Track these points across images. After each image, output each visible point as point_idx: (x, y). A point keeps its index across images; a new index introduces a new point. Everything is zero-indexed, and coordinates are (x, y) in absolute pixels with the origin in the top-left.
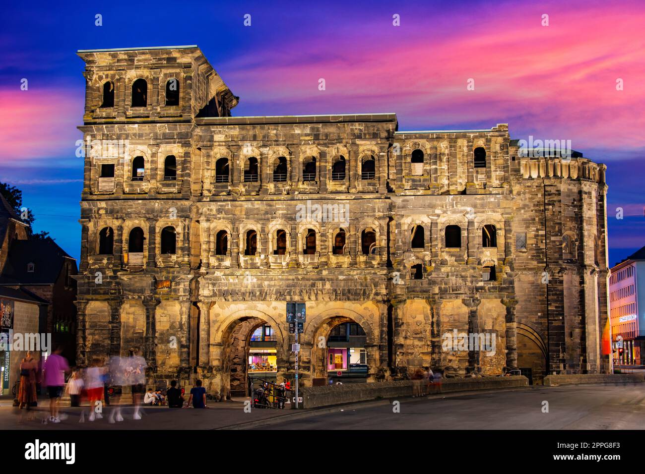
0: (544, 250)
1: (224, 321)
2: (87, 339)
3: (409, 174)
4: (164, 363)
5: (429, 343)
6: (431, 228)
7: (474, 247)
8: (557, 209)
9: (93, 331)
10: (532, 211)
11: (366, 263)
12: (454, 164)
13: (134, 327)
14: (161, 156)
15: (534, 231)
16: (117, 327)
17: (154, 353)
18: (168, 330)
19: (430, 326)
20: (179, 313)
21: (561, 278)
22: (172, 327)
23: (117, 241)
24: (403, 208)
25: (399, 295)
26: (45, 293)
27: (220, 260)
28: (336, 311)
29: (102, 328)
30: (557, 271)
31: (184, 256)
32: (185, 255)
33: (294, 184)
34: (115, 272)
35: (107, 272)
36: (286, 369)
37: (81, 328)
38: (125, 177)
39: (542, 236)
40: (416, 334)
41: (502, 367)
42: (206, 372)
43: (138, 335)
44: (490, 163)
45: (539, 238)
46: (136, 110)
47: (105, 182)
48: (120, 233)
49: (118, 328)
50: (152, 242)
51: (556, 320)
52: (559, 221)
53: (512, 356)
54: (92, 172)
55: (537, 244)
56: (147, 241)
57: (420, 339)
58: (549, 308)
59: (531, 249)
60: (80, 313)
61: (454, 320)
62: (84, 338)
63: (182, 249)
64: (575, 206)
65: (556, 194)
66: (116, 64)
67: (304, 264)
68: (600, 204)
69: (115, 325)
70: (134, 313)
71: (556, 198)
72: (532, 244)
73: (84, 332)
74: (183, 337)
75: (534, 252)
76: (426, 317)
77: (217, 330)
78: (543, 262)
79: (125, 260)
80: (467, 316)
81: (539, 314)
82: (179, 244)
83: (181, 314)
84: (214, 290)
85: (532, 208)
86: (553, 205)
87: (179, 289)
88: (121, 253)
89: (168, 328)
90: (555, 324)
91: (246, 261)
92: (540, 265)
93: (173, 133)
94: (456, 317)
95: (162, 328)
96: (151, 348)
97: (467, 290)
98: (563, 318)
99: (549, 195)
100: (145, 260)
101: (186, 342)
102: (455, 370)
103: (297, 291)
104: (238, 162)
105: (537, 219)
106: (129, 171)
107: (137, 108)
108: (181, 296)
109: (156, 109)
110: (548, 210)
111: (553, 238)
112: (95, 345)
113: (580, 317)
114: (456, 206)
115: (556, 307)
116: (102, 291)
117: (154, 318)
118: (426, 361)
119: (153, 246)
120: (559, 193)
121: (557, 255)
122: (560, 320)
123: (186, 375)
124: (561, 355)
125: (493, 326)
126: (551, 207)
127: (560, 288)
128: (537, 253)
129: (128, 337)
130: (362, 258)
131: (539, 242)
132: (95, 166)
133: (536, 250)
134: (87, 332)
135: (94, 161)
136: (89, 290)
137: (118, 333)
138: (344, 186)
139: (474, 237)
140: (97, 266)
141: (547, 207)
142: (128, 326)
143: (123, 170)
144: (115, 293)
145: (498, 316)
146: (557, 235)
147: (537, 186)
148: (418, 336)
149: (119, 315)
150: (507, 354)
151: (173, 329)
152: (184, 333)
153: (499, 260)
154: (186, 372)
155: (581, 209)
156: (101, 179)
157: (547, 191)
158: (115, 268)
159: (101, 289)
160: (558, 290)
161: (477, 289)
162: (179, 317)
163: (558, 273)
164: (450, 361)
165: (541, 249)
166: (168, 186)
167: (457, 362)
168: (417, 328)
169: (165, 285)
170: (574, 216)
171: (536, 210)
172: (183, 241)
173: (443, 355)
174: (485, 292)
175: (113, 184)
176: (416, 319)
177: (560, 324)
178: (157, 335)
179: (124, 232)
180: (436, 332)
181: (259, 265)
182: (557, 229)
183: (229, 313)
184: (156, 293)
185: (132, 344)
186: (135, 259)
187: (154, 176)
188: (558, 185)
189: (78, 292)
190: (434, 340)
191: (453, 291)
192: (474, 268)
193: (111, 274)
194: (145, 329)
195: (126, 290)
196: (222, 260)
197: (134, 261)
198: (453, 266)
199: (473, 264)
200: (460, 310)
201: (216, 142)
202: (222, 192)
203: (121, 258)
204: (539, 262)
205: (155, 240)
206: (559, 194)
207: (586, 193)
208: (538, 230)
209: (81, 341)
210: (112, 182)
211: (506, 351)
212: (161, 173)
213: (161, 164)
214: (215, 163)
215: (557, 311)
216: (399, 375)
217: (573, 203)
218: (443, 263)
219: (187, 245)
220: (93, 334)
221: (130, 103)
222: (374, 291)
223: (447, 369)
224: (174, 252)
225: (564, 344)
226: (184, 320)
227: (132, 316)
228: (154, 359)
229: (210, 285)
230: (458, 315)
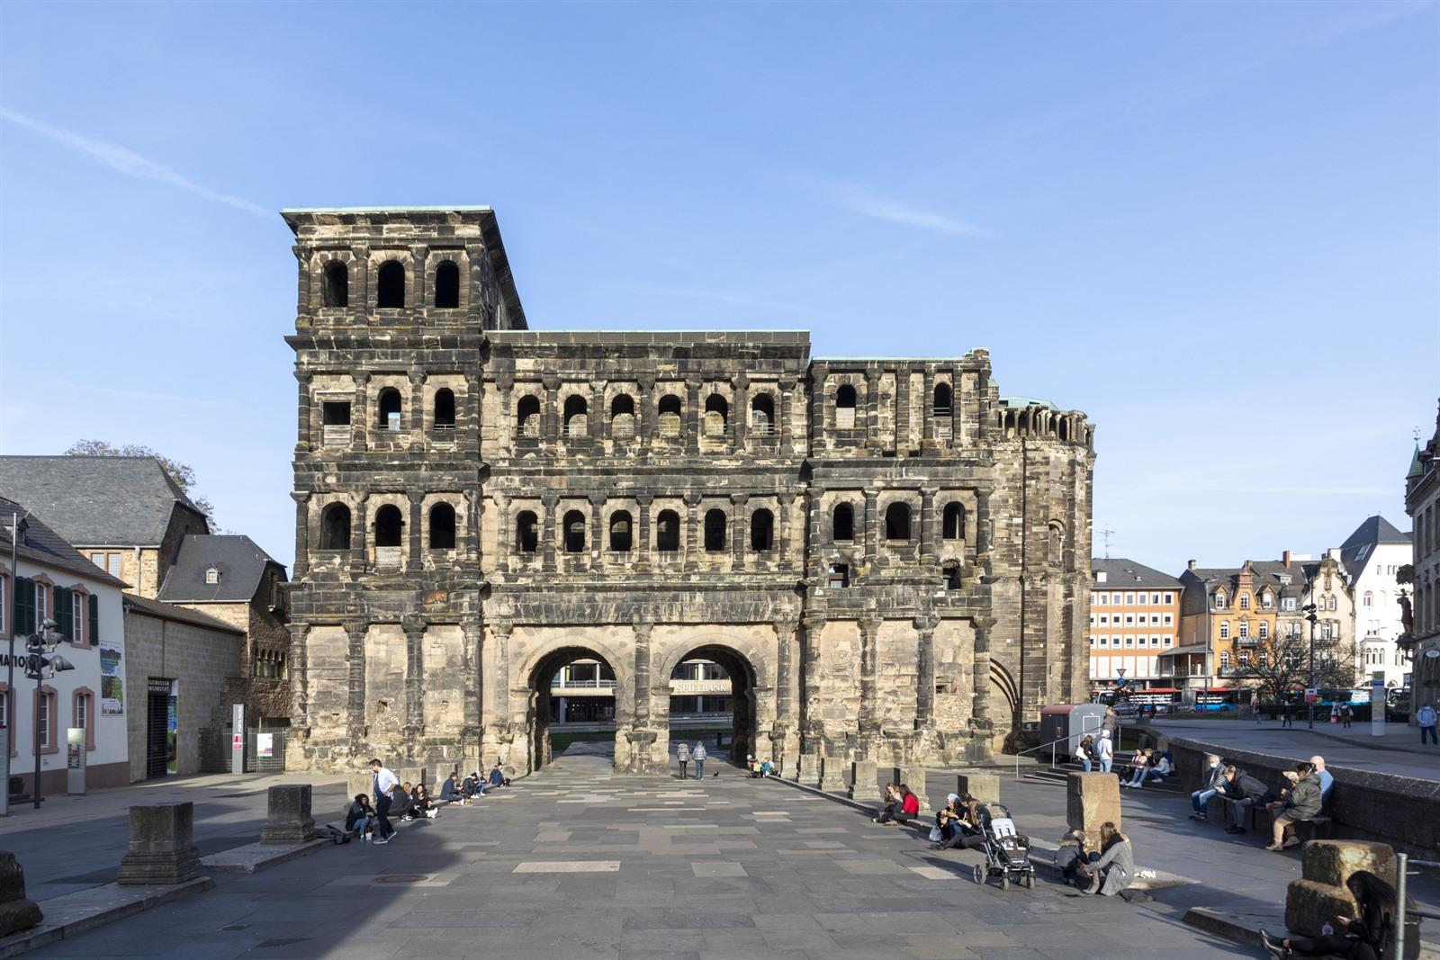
0: (1021, 547)
1: (533, 654)
2: (309, 685)
3: (833, 424)
4: (437, 721)
5: (857, 684)
6: (866, 508)
7: (930, 538)
8: (1042, 485)
9: (318, 671)
10: (1004, 488)
11: (757, 564)
12: (905, 409)
13: (387, 664)
14: (429, 391)
15: (1005, 518)
16: (359, 665)
17: (420, 705)
18: (444, 668)
19: (859, 659)
20: (461, 641)
21: (1044, 588)
22: (451, 663)
23: (357, 528)
24: (824, 476)
25: (815, 611)
26: (236, 616)
27: (526, 560)
28: (710, 637)
29: (336, 667)
30: (1039, 578)
31: (469, 552)
32: (472, 549)
33: (646, 440)
34: (355, 576)
35: (341, 578)
36: (631, 726)
37: (299, 667)
38: (369, 424)
39: (1017, 525)
40: (838, 671)
41: (966, 719)
42: (504, 732)
43: (394, 677)
44: (959, 409)
45: (1014, 529)
46: (386, 314)
47: (335, 432)
48: (362, 514)
49: (362, 665)
50: (416, 529)
51: (1034, 649)
52: (1044, 504)
53: (984, 701)
54: (312, 415)
55: (1009, 538)
56: (407, 528)
57: (844, 678)
58: (1026, 632)
59: (1001, 545)
60: (295, 643)
61: (897, 649)
62: (305, 684)
63: (468, 541)
64: (1063, 483)
65: (1042, 463)
66: (351, 235)
67: (660, 566)
68: (1087, 485)
69: (356, 661)
70: (386, 643)
71: (1042, 469)
72: (1002, 538)
73: (304, 673)
74: (468, 679)
75: (1005, 549)
76: (854, 645)
77: (522, 668)
78: (1017, 565)
79: (371, 558)
80: (917, 642)
81: (1009, 641)
82: (462, 533)
83: (466, 644)
84: (516, 606)
85: (1005, 484)
86: (1038, 479)
87: (461, 605)
88: (364, 546)
89: (443, 664)
90: (1034, 654)
91: (567, 561)
92: (1013, 568)
93: (450, 352)
94: (900, 645)
95: (435, 666)
96: (416, 698)
97: (919, 603)
98: (1045, 646)
99: (1032, 464)
100: (405, 559)
101: (475, 687)
102: (895, 724)
103: (651, 607)
104: (555, 404)
105: (1011, 501)
106: (375, 415)
107: (387, 310)
108: (464, 615)
109: (421, 313)
110: (1030, 486)
111: (1035, 529)
112: (324, 694)
113: (1063, 646)
114: (907, 475)
115: (1035, 630)
116: (332, 608)
117: (420, 649)
118: (851, 711)
119: (417, 535)
120: (1047, 461)
121: (1040, 554)
122: (1040, 648)
123: (476, 738)
124: (1040, 700)
125: (954, 658)
126: (1034, 482)
127: (1042, 602)
128: (1008, 551)
129: (377, 680)
130: (750, 558)
131: (1013, 534)
132: (317, 405)
133: (1007, 546)
134: (309, 673)
135: (316, 397)
136: (312, 605)
137: (362, 675)
138: (725, 446)
139: (932, 523)
140: (323, 568)
141: (1028, 482)
142: (377, 664)
143: (365, 412)
144: (355, 611)
145: (963, 642)
146: (1041, 524)
147: (1012, 452)
148: (841, 673)
149: (362, 647)
150: (975, 699)
151: (452, 667)
152: (470, 674)
153: (967, 558)
154: (474, 734)
155: (1073, 487)
156: (327, 428)
157: (1029, 459)
158: (355, 571)
159: (331, 604)
160: (1040, 606)
161: (936, 602)
162: (462, 648)
163: (1041, 580)
164: (889, 710)
165: (1016, 545)
166: (441, 438)
167: (898, 712)
168: (840, 662)
169: (438, 597)
170: (1061, 497)
171: (1009, 488)
172: (469, 529)
173: (879, 702)
174: (947, 605)
175: (348, 436)
176: (839, 648)
177: (1040, 654)
178: (425, 676)
179: (368, 512)
180: (869, 668)
181: (588, 567)
182: (1041, 515)
183: (541, 643)
184: (424, 610)
185: (385, 691)
186: (386, 557)
187: (417, 423)
188: (1046, 448)
189: (293, 609)
190: (866, 679)
191: (898, 604)
192: (931, 570)
193: (349, 580)
194: (405, 668)
195: (373, 606)
196: (529, 560)
197: (387, 560)
198: (900, 568)
199: (929, 564)
200: (906, 634)
201: (519, 371)
202: (529, 452)
203: (364, 555)
204: (1011, 565)
205: (420, 525)
206: (1047, 463)
207: (1079, 464)
208: (1011, 517)
209: (298, 688)
210: (345, 432)
211: (973, 695)
212: (428, 418)
213: (429, 404)
214: (516, 406)
215: (1037, 636)
216: (812, 733)
217: (1061, 478)
218: (884, 562)
219: (474, 534)
220: (319, 677)
221: (376, 302)
222: (771, 607)
223: (885, 721)
224: (452, 545)
225: (1045, 684)
226: (470, 652)
227: (384, 647)
228: (421, 715)
229: (511, 599)
230: (903, 641)
